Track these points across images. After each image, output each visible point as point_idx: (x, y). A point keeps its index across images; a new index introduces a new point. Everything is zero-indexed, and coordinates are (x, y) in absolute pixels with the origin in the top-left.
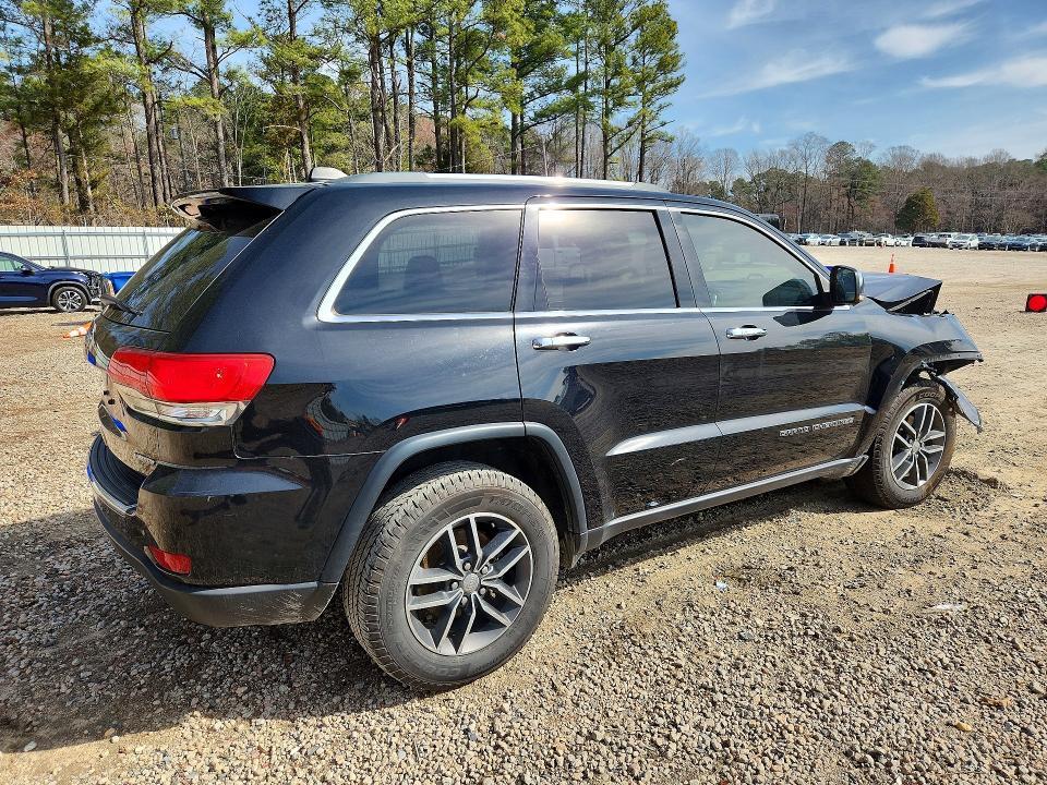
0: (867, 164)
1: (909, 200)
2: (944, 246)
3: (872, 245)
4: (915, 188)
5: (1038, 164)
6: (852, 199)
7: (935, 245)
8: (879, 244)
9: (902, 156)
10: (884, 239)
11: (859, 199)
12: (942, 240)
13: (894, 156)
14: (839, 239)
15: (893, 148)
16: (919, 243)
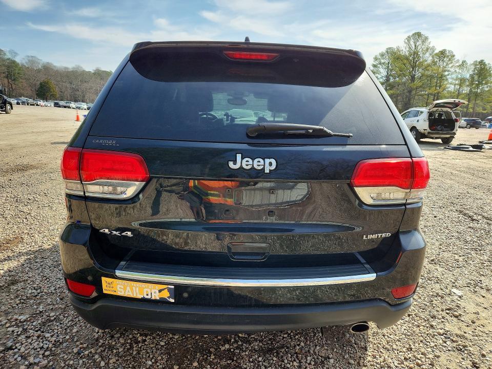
0: (14, 62)
1: (41, 84)
2: (69, 107)
3: (34, 105)
4: (42, 78)
5: (94, 74)
6: (10, 80)
7: (65, 107)
8: (37, 105)
9: (32, 60)
10: (39, 103)
11: (14, 80)
12: (68, 105)
13: (29, 60)
14: (16, 101)
15: (28, 56)
16: (57, 105)
